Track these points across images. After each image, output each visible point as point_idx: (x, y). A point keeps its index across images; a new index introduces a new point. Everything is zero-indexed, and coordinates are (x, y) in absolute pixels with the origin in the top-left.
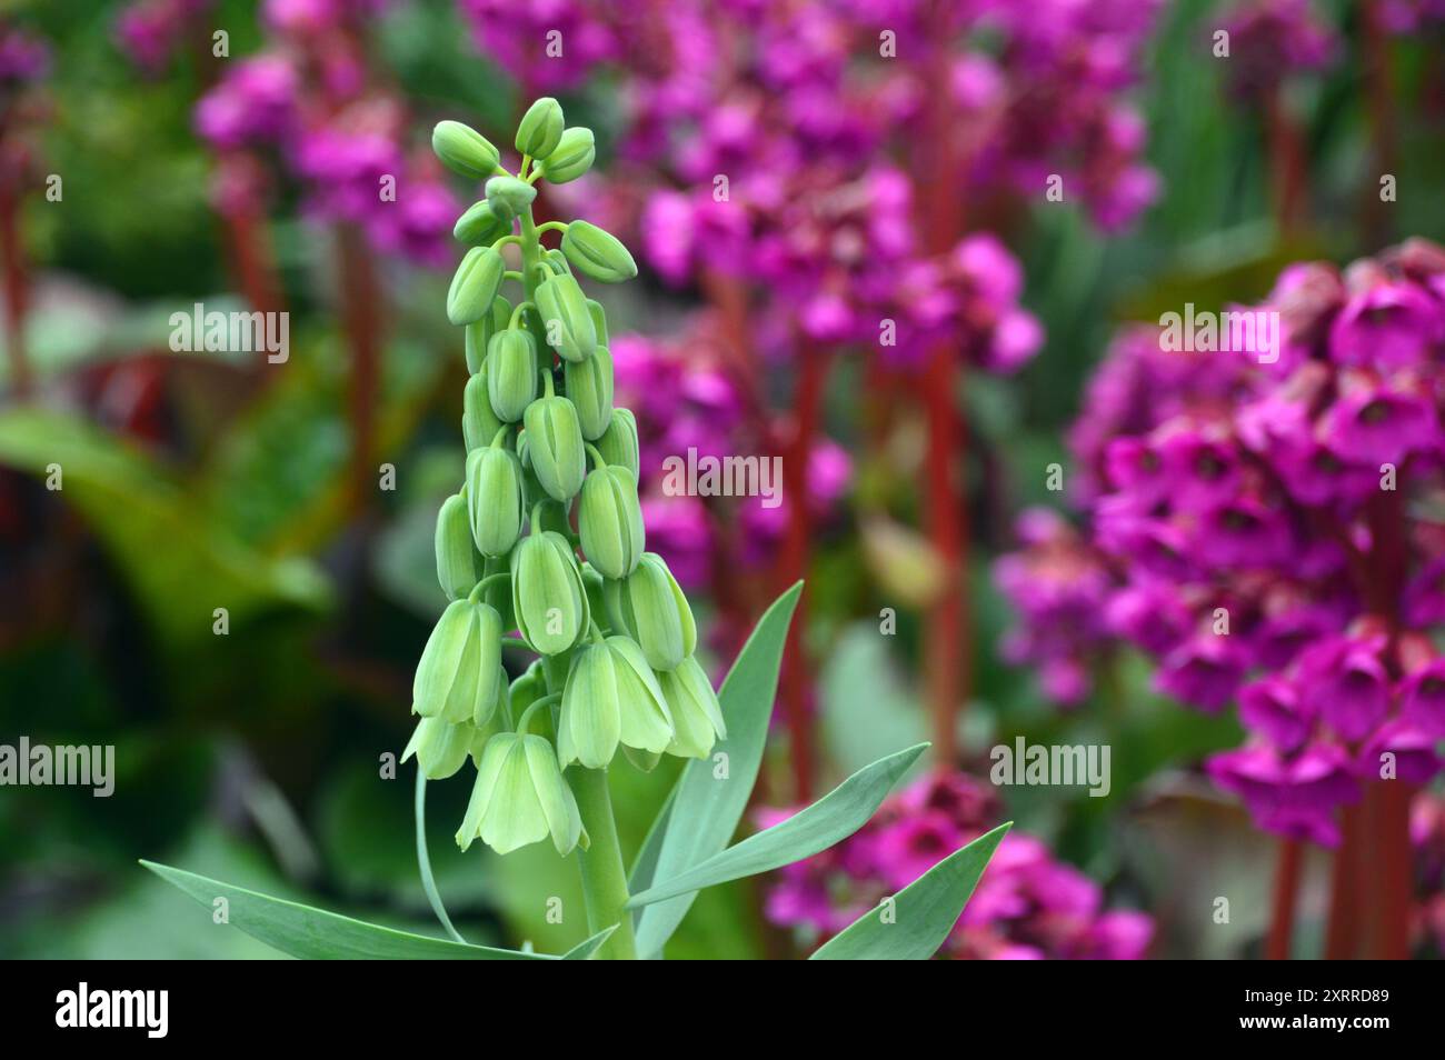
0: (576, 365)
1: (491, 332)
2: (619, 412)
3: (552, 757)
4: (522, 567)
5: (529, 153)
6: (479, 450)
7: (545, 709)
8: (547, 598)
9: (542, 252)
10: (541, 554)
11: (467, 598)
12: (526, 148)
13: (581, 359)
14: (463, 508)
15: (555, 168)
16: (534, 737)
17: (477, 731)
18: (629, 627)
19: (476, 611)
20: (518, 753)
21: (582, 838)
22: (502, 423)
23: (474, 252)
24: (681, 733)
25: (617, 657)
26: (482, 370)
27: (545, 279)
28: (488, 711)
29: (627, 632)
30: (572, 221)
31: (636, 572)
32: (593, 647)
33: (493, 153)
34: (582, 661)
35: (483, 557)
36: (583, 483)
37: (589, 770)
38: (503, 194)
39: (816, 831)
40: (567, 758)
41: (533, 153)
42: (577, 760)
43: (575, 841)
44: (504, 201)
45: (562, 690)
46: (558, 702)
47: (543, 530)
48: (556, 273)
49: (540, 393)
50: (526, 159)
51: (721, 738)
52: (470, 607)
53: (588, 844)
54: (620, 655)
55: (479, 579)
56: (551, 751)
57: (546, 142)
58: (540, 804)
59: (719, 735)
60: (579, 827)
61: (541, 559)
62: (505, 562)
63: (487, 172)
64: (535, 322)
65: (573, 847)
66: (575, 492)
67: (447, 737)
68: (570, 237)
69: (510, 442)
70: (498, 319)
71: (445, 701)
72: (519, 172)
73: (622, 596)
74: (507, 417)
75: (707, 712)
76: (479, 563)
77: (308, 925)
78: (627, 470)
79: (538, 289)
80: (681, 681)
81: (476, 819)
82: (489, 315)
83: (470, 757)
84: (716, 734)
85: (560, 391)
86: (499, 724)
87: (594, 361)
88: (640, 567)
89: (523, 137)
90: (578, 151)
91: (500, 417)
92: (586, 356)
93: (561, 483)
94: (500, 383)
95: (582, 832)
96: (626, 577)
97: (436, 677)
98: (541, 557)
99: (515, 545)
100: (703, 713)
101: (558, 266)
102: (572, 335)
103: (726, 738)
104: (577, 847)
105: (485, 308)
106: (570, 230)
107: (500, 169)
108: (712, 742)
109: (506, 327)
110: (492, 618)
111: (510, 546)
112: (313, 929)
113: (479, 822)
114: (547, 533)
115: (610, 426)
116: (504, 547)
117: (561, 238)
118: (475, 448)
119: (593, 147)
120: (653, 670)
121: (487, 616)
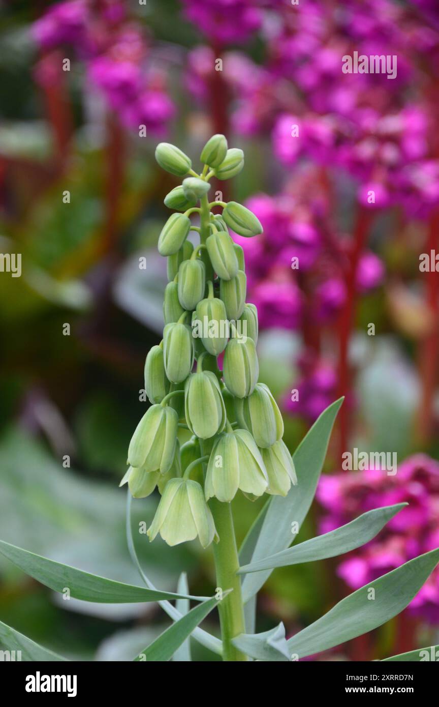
0: (226, 282)
1: (181, 260)
2: (248, 306)
3: (201, 493)
4: (191, 390)
5: (207, 164)
6: (171, 324)
7: (198, 465)
8: (203, 408)
9: (212, 216)
10: (201, 384)
11: (160, 403)
12: (206, 161)
13: (230, 279)
14: (161, 354)
15: (221, 172)
16: (192, 482)
17: (161, 475)
18: (247, 425)
19: (165, 411)
20: (183, 490)
21: (215, 538)
22: (184, 310)
23: (175, 216)
24: (272, 482)
25: (240, 442)
26: (175, 280)
27: (212, 233)
28: (168, 466)
29: (246, 427)
30: (229, 201)
31: (252, 395)
32: (227, 435)
33: (188, 163)
34: (220, 442)
35: (170, 383)
36: (227, 346)
37: (221, 502)
38: (192, 188)
39: (344, 541)
40: (209, 494)
41: (210, 163)
42: (215, 496)
43: (212, 539)
44: (192, 192)
45: (210, 455)
46: (207, 461)
47: (204, 369)
48: (219, 230)
49: (206, 296)
50: (206, 167)
51: (294, 484)
52: (162, 408)
53: (218, 540)
54: (242, 440)
55: (167, 393)
56: (201, 490)
57: (218, 159)
58: (193, 519)
59: (293, 482)
60: (214, 531)
61: (201, 387)
62: (182, 385)
63: (184, 174)
64: (205, 256)
65: (210, 543)
66: (221, 351)
67: (145, 476)
68: (227, 210)
69: (188, 321)
70: (185, 253)
71: (145, 459)
72: (202, 173)
73: (244, 407)
74: (187, 307)
75: (288, 471)
76: (168, 385)
77: (65, 574)
78: (252, 339)
79: (209, 239)
80: (275, 454)
81: (158, 525)
82: (181, 250)
83: (157, 488)
84: (291, 483)
85: (217, 295)
86: (174, 472)
87: (236, 279)
88: (255, 391)
89: (205, 155)
90: (235, 162)
91: (183, 307)
92: (232, 278)
93: (214, 345)
94: (185, 289)
95: (215, 535)
96: (247, 397)
97: (141, 446)
98: (201, 386)
99: (188, 377)
100: (286, 471)
101: (220, 225)
102: (225, 266)
103: (297, 484)
104: (213, 541)
105: (178, 248)
106: (228, 207)
107: (192, 172)
108: (289, 487)
109: (189, 258)
110: (173, 416)
111: (185, 377)
112: (67, 576)
113: (160, 526)
114: (206, 372)
115: (243, 314)
116: (182, 378)
117: (222, 210)
118: (168, 323)
119: (243, 161)
120: (259, 448)
121: (170, 413)
